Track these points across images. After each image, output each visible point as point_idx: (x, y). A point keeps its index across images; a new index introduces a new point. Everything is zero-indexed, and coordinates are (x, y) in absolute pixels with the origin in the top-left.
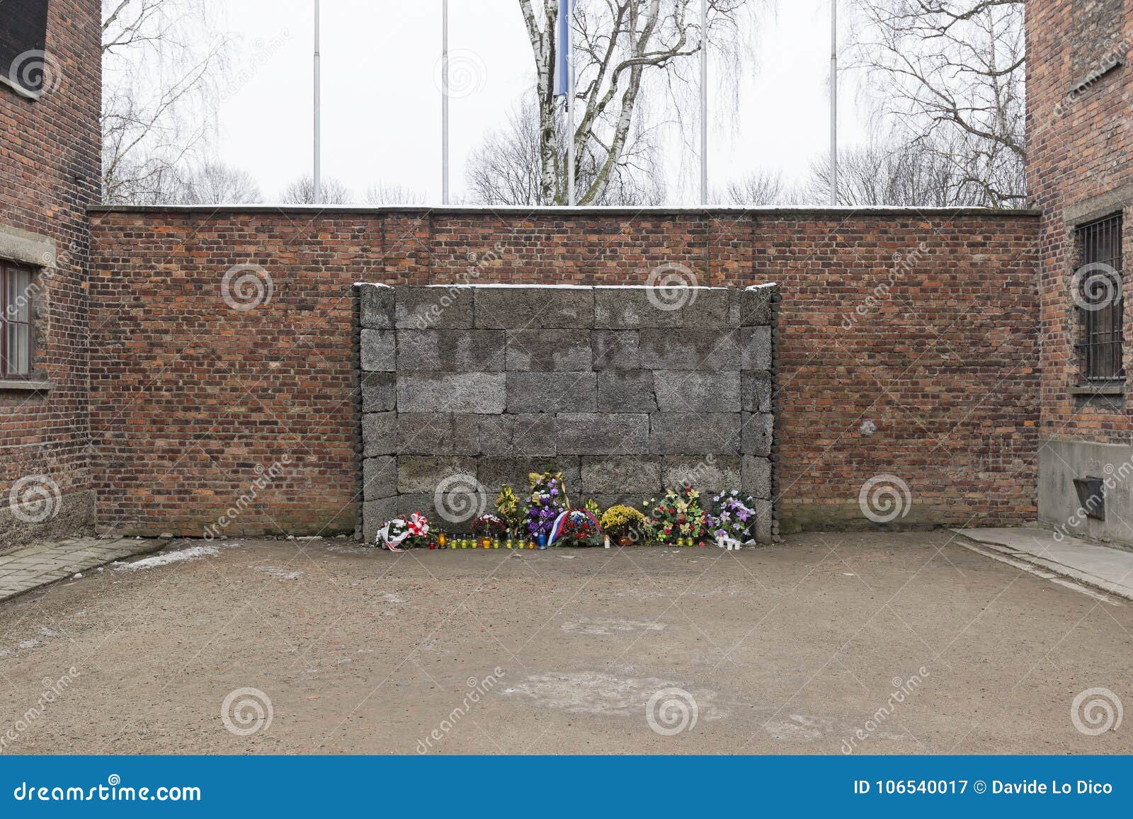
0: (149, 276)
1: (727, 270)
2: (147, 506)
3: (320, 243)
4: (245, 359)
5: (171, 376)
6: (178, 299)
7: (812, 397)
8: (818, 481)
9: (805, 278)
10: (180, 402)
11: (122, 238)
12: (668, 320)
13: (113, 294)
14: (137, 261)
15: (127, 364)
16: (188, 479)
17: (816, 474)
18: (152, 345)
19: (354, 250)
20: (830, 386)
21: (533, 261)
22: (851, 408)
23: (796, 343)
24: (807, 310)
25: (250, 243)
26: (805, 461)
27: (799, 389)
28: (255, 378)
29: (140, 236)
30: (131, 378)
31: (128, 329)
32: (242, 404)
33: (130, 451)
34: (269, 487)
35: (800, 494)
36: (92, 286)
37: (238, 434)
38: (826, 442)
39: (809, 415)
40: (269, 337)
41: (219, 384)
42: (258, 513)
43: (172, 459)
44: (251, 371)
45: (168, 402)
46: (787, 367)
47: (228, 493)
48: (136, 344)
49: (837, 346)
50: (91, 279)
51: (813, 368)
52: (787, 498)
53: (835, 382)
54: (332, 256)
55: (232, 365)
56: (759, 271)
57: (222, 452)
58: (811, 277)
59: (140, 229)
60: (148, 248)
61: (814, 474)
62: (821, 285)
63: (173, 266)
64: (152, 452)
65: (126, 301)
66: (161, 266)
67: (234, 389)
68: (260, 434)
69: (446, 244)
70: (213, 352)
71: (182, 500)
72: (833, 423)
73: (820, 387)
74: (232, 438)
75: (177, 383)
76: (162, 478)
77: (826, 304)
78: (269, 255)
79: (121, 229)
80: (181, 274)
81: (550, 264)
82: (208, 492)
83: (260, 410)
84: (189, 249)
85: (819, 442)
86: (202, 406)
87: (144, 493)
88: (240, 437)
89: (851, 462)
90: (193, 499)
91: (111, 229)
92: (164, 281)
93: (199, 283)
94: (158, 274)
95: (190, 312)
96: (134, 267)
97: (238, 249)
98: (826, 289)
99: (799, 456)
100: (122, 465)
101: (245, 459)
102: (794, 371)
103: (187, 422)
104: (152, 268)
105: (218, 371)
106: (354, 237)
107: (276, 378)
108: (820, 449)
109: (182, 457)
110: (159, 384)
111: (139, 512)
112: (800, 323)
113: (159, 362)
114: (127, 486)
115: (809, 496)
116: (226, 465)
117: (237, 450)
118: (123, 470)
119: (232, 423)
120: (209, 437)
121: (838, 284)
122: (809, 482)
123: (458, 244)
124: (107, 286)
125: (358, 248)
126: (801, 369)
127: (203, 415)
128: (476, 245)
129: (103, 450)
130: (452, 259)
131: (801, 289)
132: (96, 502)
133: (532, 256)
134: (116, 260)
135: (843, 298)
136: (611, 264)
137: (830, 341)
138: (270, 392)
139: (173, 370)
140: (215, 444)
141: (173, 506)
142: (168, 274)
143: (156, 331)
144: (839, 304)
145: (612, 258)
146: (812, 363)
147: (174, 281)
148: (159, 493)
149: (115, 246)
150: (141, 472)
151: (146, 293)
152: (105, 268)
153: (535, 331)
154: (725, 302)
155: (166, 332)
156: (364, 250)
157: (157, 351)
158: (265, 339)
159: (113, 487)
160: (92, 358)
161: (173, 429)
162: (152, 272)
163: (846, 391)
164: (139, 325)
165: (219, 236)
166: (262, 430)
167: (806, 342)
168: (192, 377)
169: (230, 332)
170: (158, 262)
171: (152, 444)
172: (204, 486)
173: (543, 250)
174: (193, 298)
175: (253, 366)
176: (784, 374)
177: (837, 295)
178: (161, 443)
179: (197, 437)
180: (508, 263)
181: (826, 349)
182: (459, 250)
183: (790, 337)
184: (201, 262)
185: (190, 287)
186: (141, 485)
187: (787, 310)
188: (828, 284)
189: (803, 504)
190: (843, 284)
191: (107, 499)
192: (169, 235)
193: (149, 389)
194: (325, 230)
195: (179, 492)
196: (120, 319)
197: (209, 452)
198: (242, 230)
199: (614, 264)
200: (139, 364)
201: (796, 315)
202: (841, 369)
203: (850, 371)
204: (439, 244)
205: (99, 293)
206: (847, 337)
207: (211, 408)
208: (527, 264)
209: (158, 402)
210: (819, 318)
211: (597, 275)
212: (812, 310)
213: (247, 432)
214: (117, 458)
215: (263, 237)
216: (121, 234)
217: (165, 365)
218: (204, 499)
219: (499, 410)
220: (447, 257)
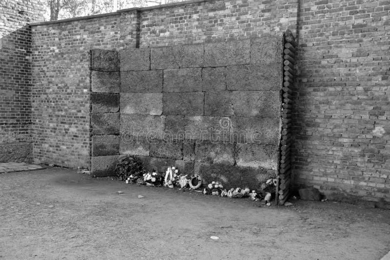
0: (48, 53)
1: (281, 25)
2: (47, 151)
3: (100, 32)
4: (76, 88)
5: (54, 96)
6: (56, 62)
7: (337, 108)
8: (339, 167)
9: (337, 25)
10: (57, 107)
11: (41, 37)
12: (241, 60)
13: (38, 61)
14: (45, 46)
15: (42, 91)
16: (59, 141)
17: (338, 162)
18: (49, 82)
19: (112, 33)
20: (350, 101)
21: (183, 31)
22: (366, 117)
23: (328, 71)
24: (337, 47)
25: (78, 34)
26: (330, 153)
27: (328, 103)
28: (79, 97)
29: (46, 35)
30: (43, 97)
31: (42, 76)
32: (75, 108)
33: (43, 128)
34: (82, 147)
35: (325, 174)
36: (33, 58)
37: (73, 122)
38: (345, 140)
39: (334, 121)
40: (84, 78)
41: (68, 99)
42: (79, 158)
43: (54, 132)
44: (78, 94)
45: (54, 107)
46: (321, 88)
47: (71, 148)
48: (45, 82)
49: (358, 72)
50: (33, 55)
51: (339, 89)
52: (316, 176)
53: (355, 98)
54: (104, 37)
55: (72, 91)
56: (305, 23)
57: (68, 130)
58: (341, 23)
59: (45, 32)
60: (48, 40)
61: (335, 162)
62: (347, 28)
63: (55, 48)
64: (49, 128)
65: (42, 63)
66: (52, 48)
67: (73, 102)
68: (80, 122)
69: (147, 26)
70: (66, 86)
71: (57, 150)
72: (351, 127)
73: (343, 102)
74: (71, 124)
75: (56, 99)
76: (52, 140)
77: (350, 42)
78: (84, 39)
79: (41, 33)
80: (57, 51)
81: (191, 32)
82: (64, 147)
83: (80, 111)
84: (60, 39)
85: (340, 140)
86: (63, 109)
87: (47, 146)
88: (74, 124)
89: (364, 156)
90: (60, 150)
91: (38, 33)
92: (52, 54)
93: (62, 54)
94: (51, 51)
95: (60, 68)
96: (44, 49)
97: (74, 37)
98: (351, 31)
99: (326, 149)
100: (41, 134)
101: (76, 133)
102: (325, 90)
103: (59, 116)
104: (49, 49)
105: (68, 94)
106: (113, 27)
107: (86, 97)
108: (342, 145)
109: (57, 131)
110: (51, 100)
111: (46, 154)
112: (331, 57)
113: (51, 90)
114: (42, 142)
115: (332, 176)
116: (70, 136)
117: (73, 130)
118: (41, 135)
119: (72, 117)
120: (65, 123)
121: (361, 26)
122: (333, 167)
123: (151, 25)
124: (36, 58)
125: (114, 32)
126: (331, 89)
127: (63, 113)
128: (158, 25)
129: (36, 127)
130: (149, 34)
131: (333, 33)
132: (34, 149)
133: (182, 28)
134: (39, 47)
135: (365, 36)
136: (220, 28)
137: (353, 69)
138: (83, 103)
139: (56, 94)
140: (67, 126)
141: (54, 152)
142: (54, 51)
143: (50, 77)
144: (361, 41)
145: (220, 25)
146: (339, 85)
147: (56, 54)
148: (51, 146)
149: (39, 41)
150: (46, 137)
151: (47, 60)
152: (37, 50)
153: (176, 69)
154: (275, 46)
155: (53, 77)
156: (116, 33)
157: (51, 85)
158: (82, 79)
159: (38, 143)
160: (33, 88)
161: (54, 119)
162: (49, 50)
163: (362, 105)
164: (45, 74)
165: (69, 32)
166: (81, 121)
167: (336, 69)
168: (60, 96)
169: (71, 76)
170: (51, 46)
171: (49, 125)
172: (63, 144)
173: (187, 24)
174: (61, 61)
175: (78, 91)
176: (318, 93)
177: (360, 34)
178: (51, 125)
179: (62, 123)
180: (172, 33)
181: (350, 75)
182: (152, 29)
183: (323, 67)
184: (63, 45)
185: (59, 56)
186: (45, 143)
187: (322, 48)
188: (354, 27)
189: (327, 182)
190: (365, 26)
191: (37, 148)
192: (54, 34)
193: (48, 102)
194: (102, 25)
195: (56, 147)
196: (41, 72)
197: (65, 130)
198: (75, 29)
199: (222, 28)
200: (45, 91)
201: (329, 52)
202: (360, 88)
203: (366, 90)
204: (144, 26)
205: (35, 61)
206: (366, 65)
207: (66, 110)
208: (181, 33)
209: (51, 107)
210: (345, 52)
211: (213, 36)
212: (341, 47)
213: (76, 121)
214: (40, 131)
215: (82, 31)
216: (40, 35)
217: (53, 91)
218: (63, 150)
219: (160, 113)
220: (147, 33)
